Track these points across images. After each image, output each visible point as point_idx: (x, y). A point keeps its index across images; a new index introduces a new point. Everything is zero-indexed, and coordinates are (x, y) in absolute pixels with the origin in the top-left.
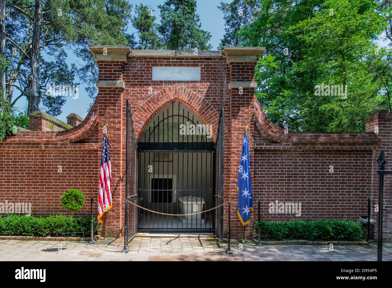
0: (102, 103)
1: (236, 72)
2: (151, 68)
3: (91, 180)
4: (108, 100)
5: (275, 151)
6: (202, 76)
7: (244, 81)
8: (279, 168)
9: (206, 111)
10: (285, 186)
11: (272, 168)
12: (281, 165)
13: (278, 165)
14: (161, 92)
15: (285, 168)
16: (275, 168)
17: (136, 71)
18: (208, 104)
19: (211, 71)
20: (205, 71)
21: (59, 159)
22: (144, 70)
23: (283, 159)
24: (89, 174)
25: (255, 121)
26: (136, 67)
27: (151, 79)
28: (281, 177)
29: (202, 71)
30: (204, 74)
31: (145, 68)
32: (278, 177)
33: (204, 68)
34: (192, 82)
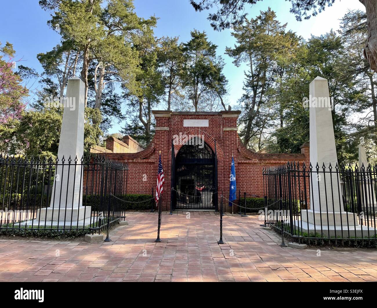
0: (158, 138)
1: (227, 123)
2: (183, 120)
3: (151, 179)
4: (160, 137)
5: (249, 163)
6: (209, 124)
7: (231, 127)
8: (252, 173)
9: (212, 142)
10: (256, 183)
11: (248, 173)
12: (253, 172)
13: (252, 172)
14: (188, 132)
15: (255, 173)
16: (249, 173)
17: (175, 122)
18: (213, 139)
19: (214, 122)
20: (211, 122)
21: (134, 168)
22: (179, 122)
23: (254, 168)
24: (149, 176)
25: (237, 148)
26: (175, 120)
27: (183, 126)
28: (253, 178)
29: (209, 122)
31: (180, 120)
32: (252, 178)
33: (210, 120)
34: (204, 127)
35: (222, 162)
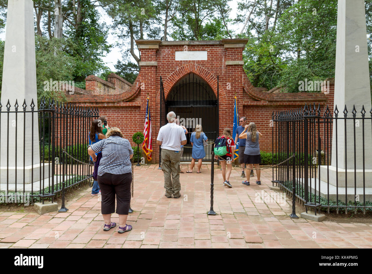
0: (143, 76)
1: (230, 54)
2: (175, 52)
3: (136, 126)
4: (147, 74)
5: (257, 107)
6: (208, 57)
7: (235, 60)
8: (260, 118)
9: (211, 80)
10: (265, 129)
11: (255, 118)
12: (262, 116)
13: (260, 116)
14: (181, 68)
15: (264, 118)
16: (257, 118)
17: (165, 55)
18: (212, 76)
19: (214, 53)
20: (210, 53)
21: (116, 113)
22: (170, 54)
23: (263, 112)
24: (135, 122)
25: (243, 87)
26: (165, 52)
27: (175, 59)
28: (262, 124)
29: (208, 53)
30: (209, 55)
31: (171, 52)
32: (260, 124)
33: (209, 52)
34: (201, 61)
35: (223, 104)
